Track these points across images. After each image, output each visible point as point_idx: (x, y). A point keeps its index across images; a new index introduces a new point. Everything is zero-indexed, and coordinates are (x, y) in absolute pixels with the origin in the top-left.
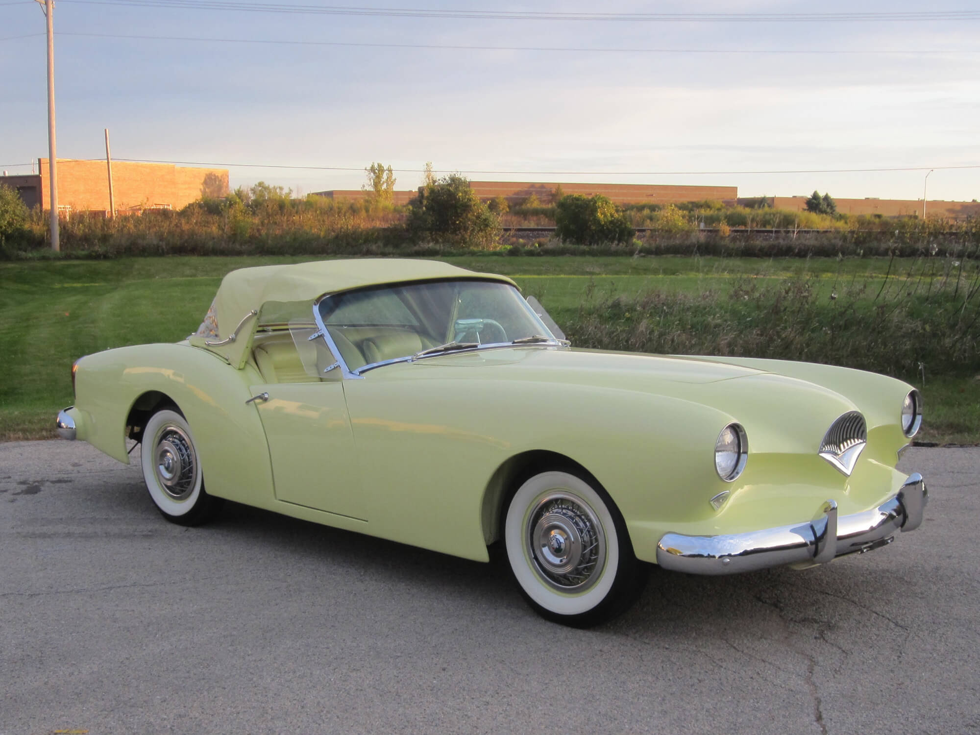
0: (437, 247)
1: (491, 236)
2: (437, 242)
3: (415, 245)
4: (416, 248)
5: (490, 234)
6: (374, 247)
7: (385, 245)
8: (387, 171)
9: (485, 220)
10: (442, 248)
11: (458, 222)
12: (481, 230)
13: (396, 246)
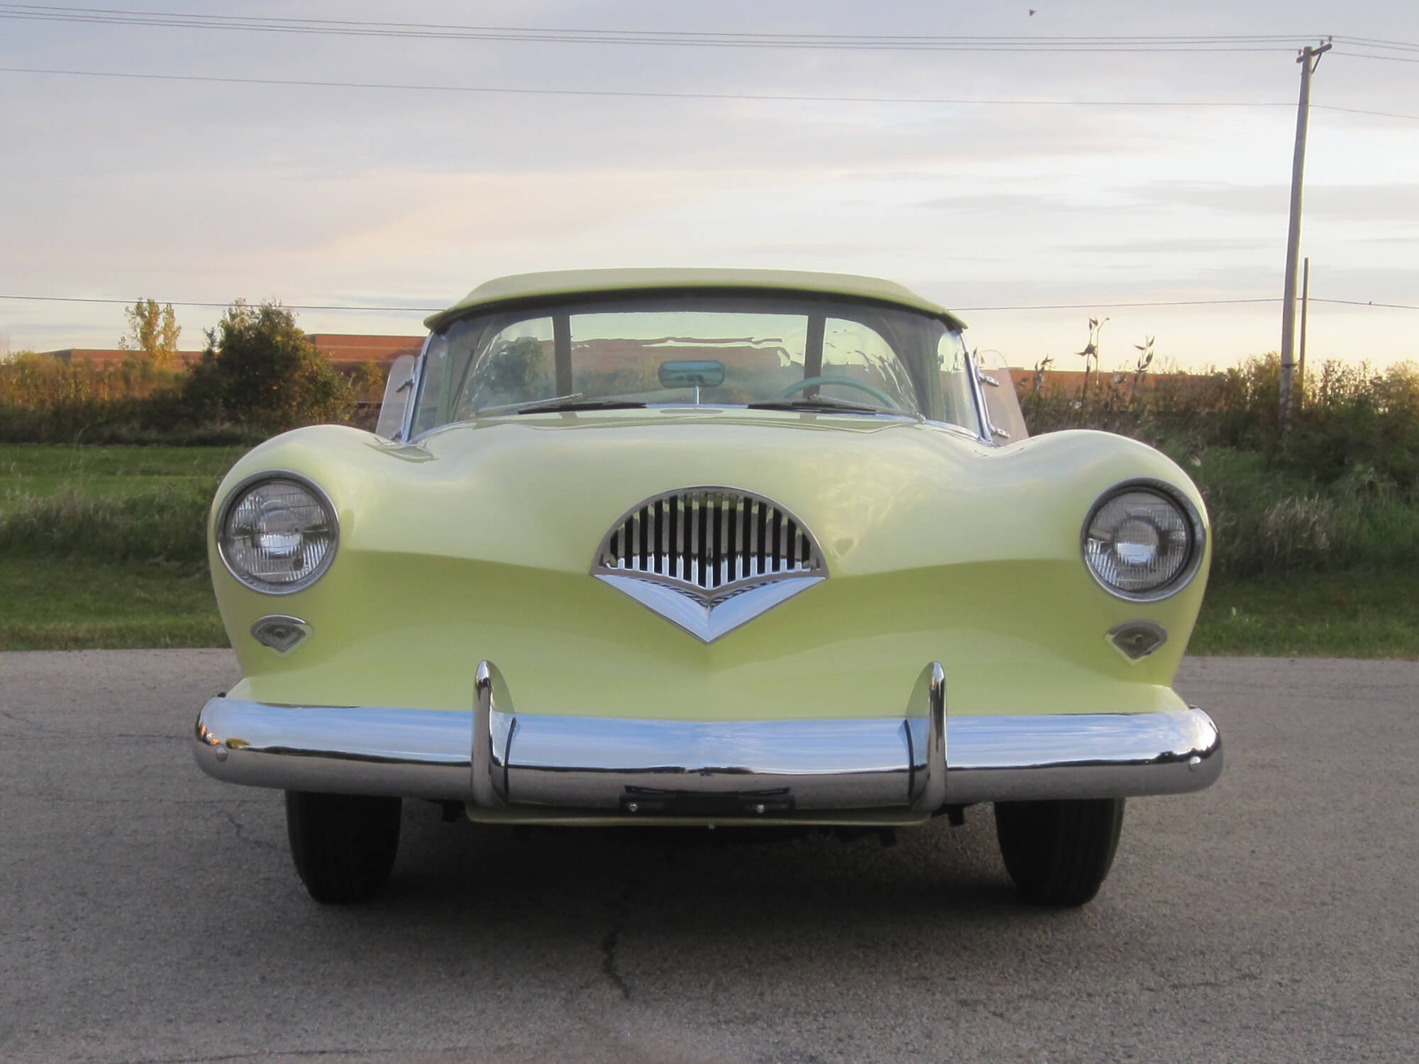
0: (238, 430)
1: (335, 413)
2: (237, 421)
3: (198, 427)
4: (201, 432)
5: (334, 409)
6: (124, 431)
7: (145, 427)
8: (164, 314)
9: (326, 384)
10: (246, 431)
11: (275, 388)
12: (316, 402)
13: (165, 428)
